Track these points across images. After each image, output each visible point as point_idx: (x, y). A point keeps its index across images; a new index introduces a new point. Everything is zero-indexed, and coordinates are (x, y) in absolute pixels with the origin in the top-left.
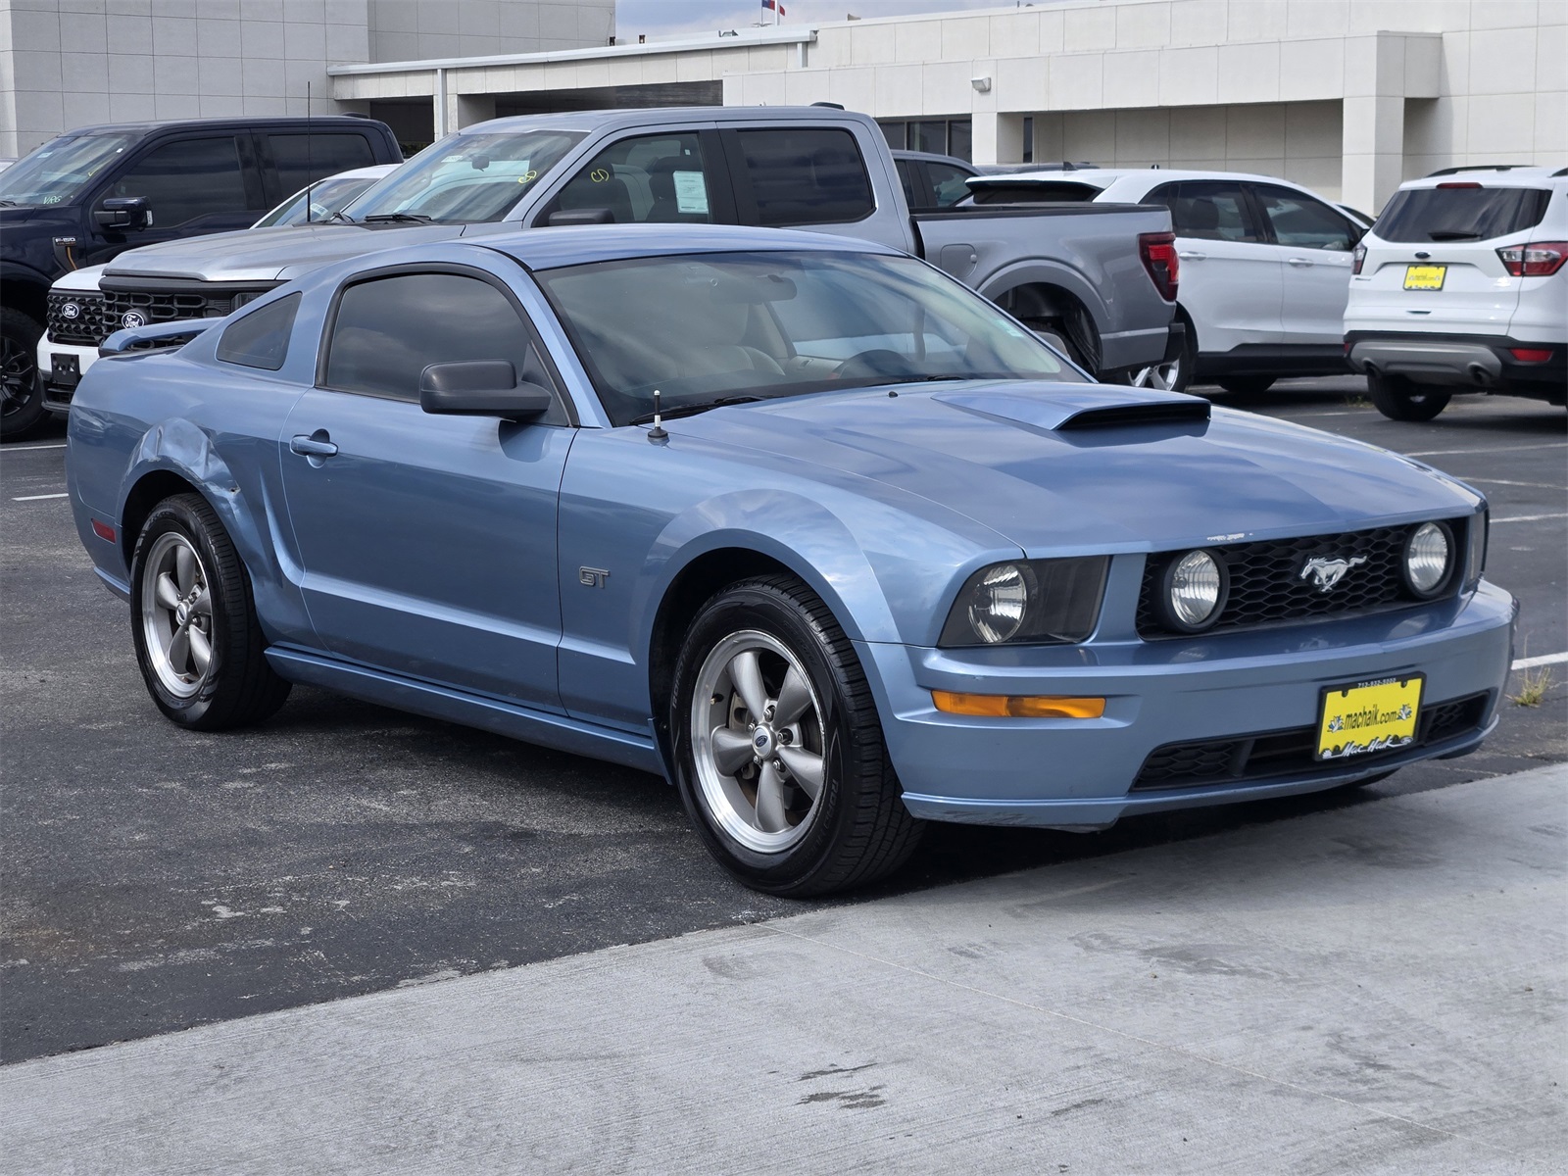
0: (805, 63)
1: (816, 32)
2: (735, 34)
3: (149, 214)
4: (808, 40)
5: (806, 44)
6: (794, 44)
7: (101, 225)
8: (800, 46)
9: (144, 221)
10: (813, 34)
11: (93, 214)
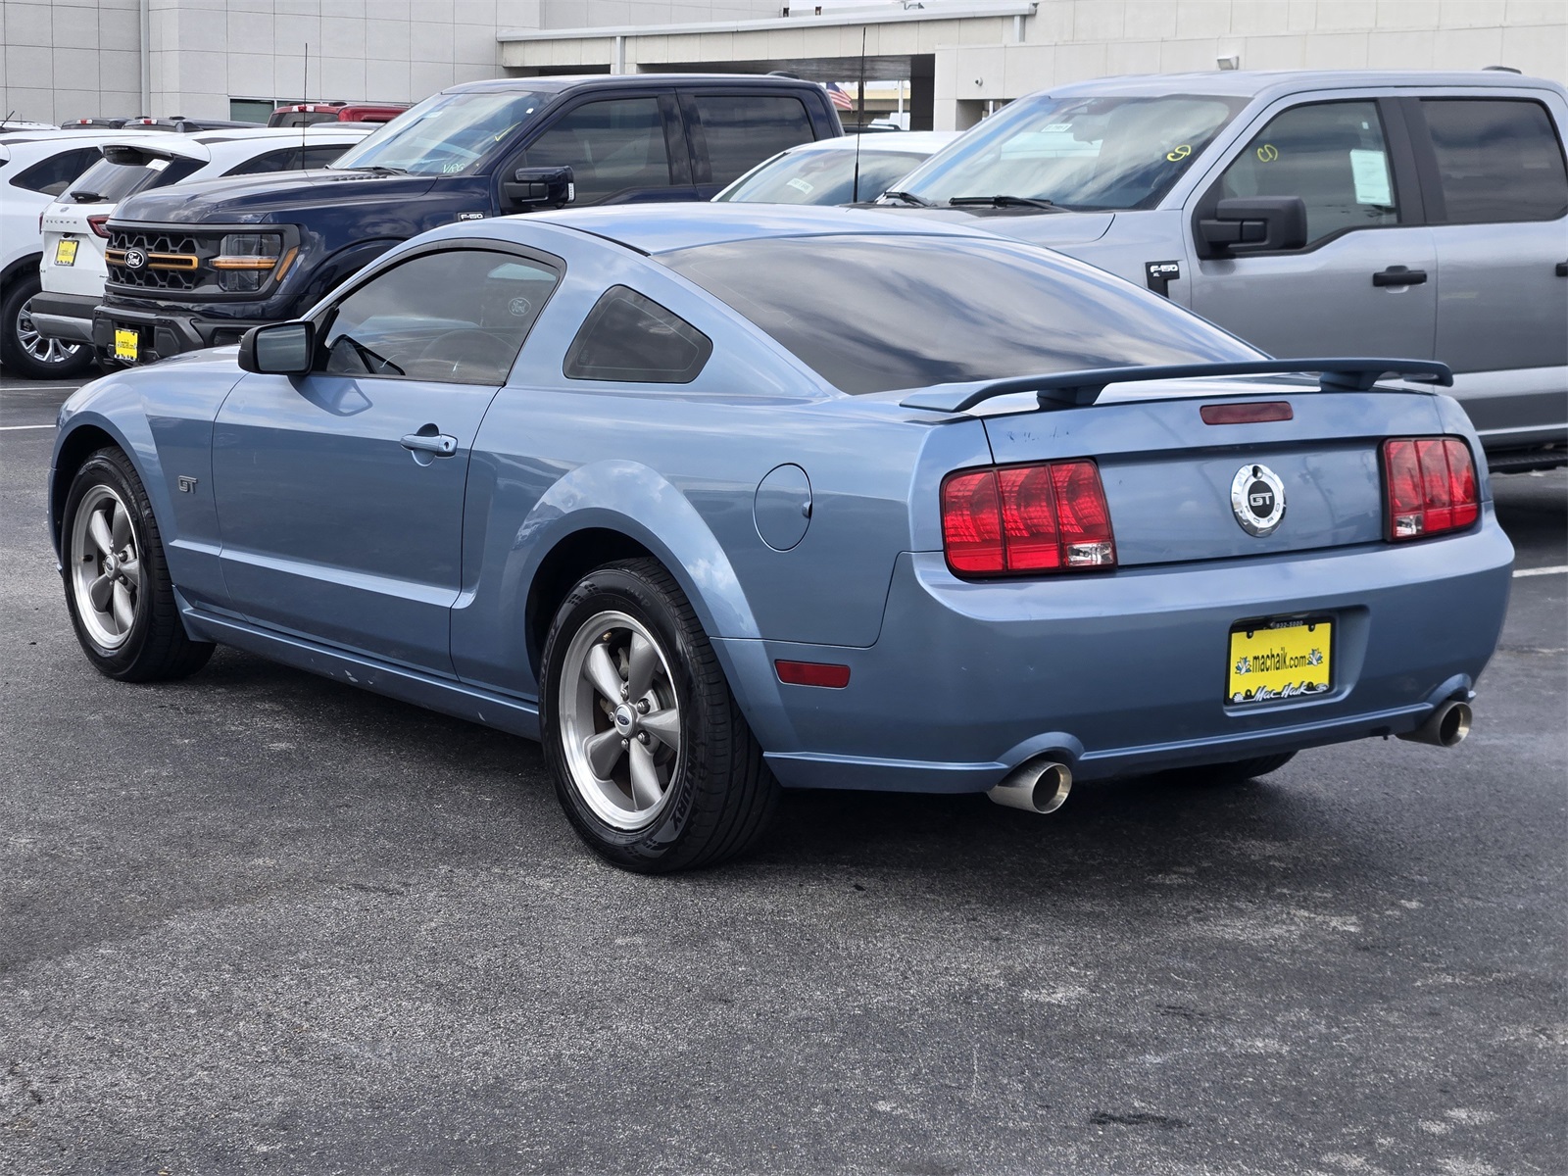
0: (1023, 37)
1: (1035, 5)
2: (921, 6)
3: (571, 186)
4: (1027, 13)
5: (1024, 17)
6: (1008, 17)
7: (511, 199)
8: (1017, 20)
9: (564, 195)
10: (1033, 7)
11: (502, 187)
